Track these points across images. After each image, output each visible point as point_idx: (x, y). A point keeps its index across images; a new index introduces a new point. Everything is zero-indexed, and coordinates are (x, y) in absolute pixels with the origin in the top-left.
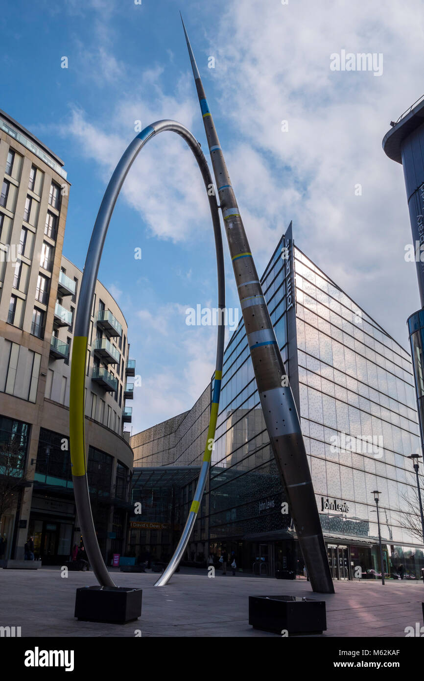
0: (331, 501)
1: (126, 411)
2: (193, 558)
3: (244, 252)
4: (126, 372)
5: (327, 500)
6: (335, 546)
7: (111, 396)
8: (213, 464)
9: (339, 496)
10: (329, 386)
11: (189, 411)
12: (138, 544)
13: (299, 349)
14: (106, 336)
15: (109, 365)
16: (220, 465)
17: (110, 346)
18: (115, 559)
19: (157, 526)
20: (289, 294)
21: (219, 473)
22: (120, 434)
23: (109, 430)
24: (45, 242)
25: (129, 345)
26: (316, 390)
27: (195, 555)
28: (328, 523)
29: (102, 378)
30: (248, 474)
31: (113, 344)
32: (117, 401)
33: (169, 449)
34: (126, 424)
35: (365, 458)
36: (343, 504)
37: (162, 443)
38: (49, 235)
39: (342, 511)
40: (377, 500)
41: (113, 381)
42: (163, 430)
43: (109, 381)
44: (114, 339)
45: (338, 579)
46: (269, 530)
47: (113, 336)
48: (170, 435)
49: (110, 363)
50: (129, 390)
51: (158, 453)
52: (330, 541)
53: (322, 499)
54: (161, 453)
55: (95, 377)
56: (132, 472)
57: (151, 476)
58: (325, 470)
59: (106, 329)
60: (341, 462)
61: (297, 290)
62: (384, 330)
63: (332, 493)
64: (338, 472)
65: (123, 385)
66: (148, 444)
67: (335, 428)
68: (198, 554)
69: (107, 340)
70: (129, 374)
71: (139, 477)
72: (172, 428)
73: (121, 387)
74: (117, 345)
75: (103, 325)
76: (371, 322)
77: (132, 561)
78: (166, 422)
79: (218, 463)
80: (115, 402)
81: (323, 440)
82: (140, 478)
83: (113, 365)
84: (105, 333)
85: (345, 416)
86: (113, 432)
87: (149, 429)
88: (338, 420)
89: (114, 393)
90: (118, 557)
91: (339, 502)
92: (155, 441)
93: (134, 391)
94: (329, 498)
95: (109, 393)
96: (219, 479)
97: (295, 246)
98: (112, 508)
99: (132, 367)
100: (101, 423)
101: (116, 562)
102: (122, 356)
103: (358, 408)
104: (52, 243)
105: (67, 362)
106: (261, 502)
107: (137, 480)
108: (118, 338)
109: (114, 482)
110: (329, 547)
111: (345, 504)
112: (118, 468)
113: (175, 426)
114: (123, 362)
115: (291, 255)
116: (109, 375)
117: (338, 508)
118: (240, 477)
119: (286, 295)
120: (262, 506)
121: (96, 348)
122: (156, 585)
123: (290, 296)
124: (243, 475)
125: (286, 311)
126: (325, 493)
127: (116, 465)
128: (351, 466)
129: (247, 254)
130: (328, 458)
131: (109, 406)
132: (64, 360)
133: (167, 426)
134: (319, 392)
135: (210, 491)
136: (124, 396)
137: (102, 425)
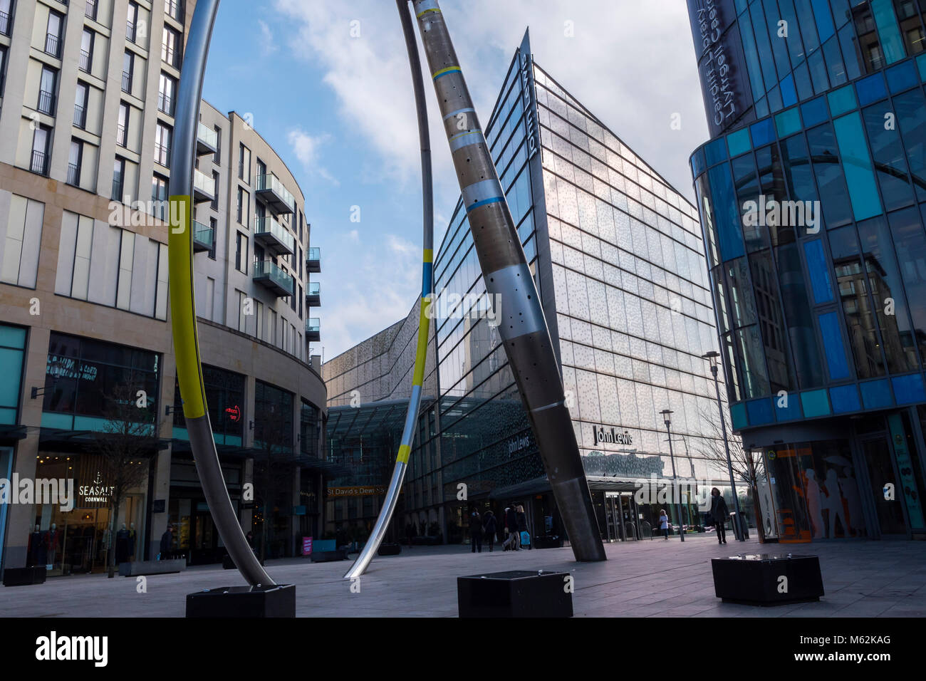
0: (607, 430)
1: (311, 325)
2: (423, 530)
3: (449, 66)
4: (307, 267)
5: (602, 430)
6: (615, 494)
7: (285, 304)
8: (442, 392)
9: (618, 423)
10: (594, 265)
11: (406, 319)
12: (346, 520)
13: (550, 215)
14: (272, 213)
15: (279, 257)
16: (452, 393)
17: (278, 229)
18: (306, 545)
19: (370, 491)
20: (530, 134)
21: (451, 404)
22: (304, 360)
23: (285, 354)
24: (163, 72)
25: (309, 225)
26: (578, 272)
27: (426, 526)
28: (605, 463)
29: (268, 277)
30: (490, 402)
31: (284, 226)
32: (295, 310)
33: (381, 376)
34: (312, 344)
35: (651, 365)
36: (624, 433)
37: (371, 369)
38: (170, 61)
39: (623, 443)
40: (668, 423)
41: (287, 279)
42: (371, 349)
43: (280, 280)
44: (284, 217)
45: (623, 540)
46: (524, 481)
47: (283, 213)
48: (382, 356)
49: (279, 254)
50: (314, 292)
51: (366, 384)
52: (609, 487)
53: (595, 428)
54: (370, 384)
55: (258, 276)
56: (326, 415)
57: (355, 419)
58: (596, 387)
59: (269, 203)
60: (618, 374)
61: (542, 129)
62: (667, 183)
63: (606, 419)
64: (615, 388)
65: (303, 285)
66: (351, 371)
67: (607, 325)
68: (430, 526)
69: (272, 220)
70: (311, 269)
71: (338, 421)
72: (384, 345)
73: (301, 289)
74: (289, 226)
75: (265, 198)
76: (648, 170)
77: (331, 545)
78: (375, 338)
79: (449, 390)
80: (293, 311)
81: (591, 344)
82: (340, 422)
83: (285, 256)
84: (269, 209)
85: (620, 307)
86: (294, 358)
87: (350, 350)
88: (610, 314)
89: (289, 298)
90: (309, 541)
91: (618, 431)
92: (361, 367)
93: (320, 294)
94: (603, 426)
95: (282, 299)
96: (453, 414)
97: (535, 64)
98: (298, 469)
99: (315, 258)
100: (273, 344)
101: (308, 549)
102: (299, 243)
103: (637, 294)
104: (176, 74)
105: (212, 255)
106: (511, 441)
107: (336, 426)
108: (290, 215)
109: (297, 430)
110: (607, 497)
111: (626, 432)
112: (303, 411)
113: (388, 342)
114: (301, 251)
115: (531, 77)
116: (279, 271)
117: (617, 440)
118: (481, 408)
119: (526, 137)
120: (513, 447)
121: (257, 231)
122: (347, 576)
123: (532, 138)
124: (484, 404)
125: (528, 160)
126: (598, 420)
127: (299, 405)
128: (632, 378)
129: (454, 68)
130: (600, 369)
131: (283, 318)
132: (207, 252)
133: (376, 343)
134: (581, 276)
135: (441, 433)
136: (307, 302)
137: (273, 348)
